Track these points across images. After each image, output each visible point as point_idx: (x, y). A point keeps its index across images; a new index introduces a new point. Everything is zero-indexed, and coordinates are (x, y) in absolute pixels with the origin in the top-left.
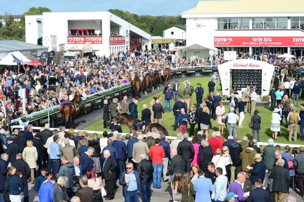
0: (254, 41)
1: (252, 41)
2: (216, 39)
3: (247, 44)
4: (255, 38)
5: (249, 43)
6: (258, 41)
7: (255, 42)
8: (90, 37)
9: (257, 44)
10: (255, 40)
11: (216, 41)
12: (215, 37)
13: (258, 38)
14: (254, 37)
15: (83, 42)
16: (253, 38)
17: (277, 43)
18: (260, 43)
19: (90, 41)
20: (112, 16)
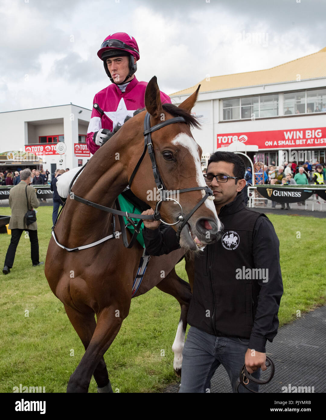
0: (287, 138)
1: (284, 139)
2: (220, 138)
3: (273, 144)
4: (289, 133)
5: (278, 143)
6: (295, 138)
7: (289, 139)
8: (50, 145)
9: (293, 144)
10: (287, 135)
11: (220, 142)
12: (218, 135)
13: (295, 132)
14: (287, 131)
15: (42, 153)
16: (285, 133)
18: (298, 142)
19: (51, 151)
20: (81, 112)
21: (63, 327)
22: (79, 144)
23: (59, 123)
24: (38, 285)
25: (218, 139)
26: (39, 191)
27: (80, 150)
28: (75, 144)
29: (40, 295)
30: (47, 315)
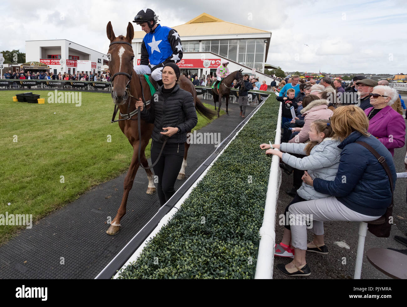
8: (53, 60)
15: (49, 64)
17: (189, 65)
19: (54, 63)
20: (70, 44)
21: (79, 145)
22: (69, 60)
23: (59, 48)
24: (61, 127)
25: (138, 62)
26: (50, 83)
27: (69, 63)
28: (67, 60)
29: (64, 132)
30: (70, 140)
